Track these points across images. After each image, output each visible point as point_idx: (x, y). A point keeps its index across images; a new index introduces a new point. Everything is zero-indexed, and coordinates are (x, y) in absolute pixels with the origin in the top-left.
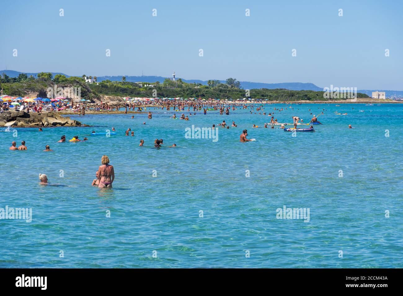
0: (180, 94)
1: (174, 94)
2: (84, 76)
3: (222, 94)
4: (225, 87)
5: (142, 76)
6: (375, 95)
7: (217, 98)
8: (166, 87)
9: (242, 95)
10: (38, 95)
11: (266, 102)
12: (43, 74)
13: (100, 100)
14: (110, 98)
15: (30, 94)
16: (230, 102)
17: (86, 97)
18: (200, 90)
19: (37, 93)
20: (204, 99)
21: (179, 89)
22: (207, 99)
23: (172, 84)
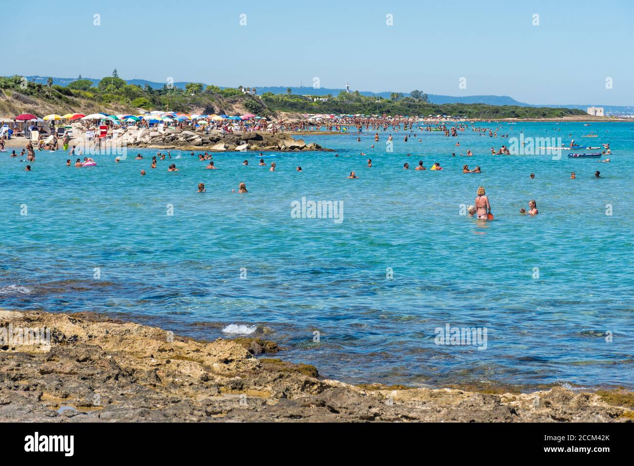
0: (360, 110)
1: (353, 110)
2: (241, 87)
3: (411, 110)
4: (411, 101)
5: (301, 87)
6: (590, 111)
7: (405, 115)
8: (343, 102)
9: (435, 111)
10: (204, 111)
11: (464, 120)
12: (192, 85)
13: (276, 118)
14: (287, 115)
15: (195, 110)
16: (422, 120)
17: (260, 113)
18: (384, 105)
19: (204, 109)
20: (390, 117)
21: (358, 104)
22: (393, 116)
23: (349, 98)
